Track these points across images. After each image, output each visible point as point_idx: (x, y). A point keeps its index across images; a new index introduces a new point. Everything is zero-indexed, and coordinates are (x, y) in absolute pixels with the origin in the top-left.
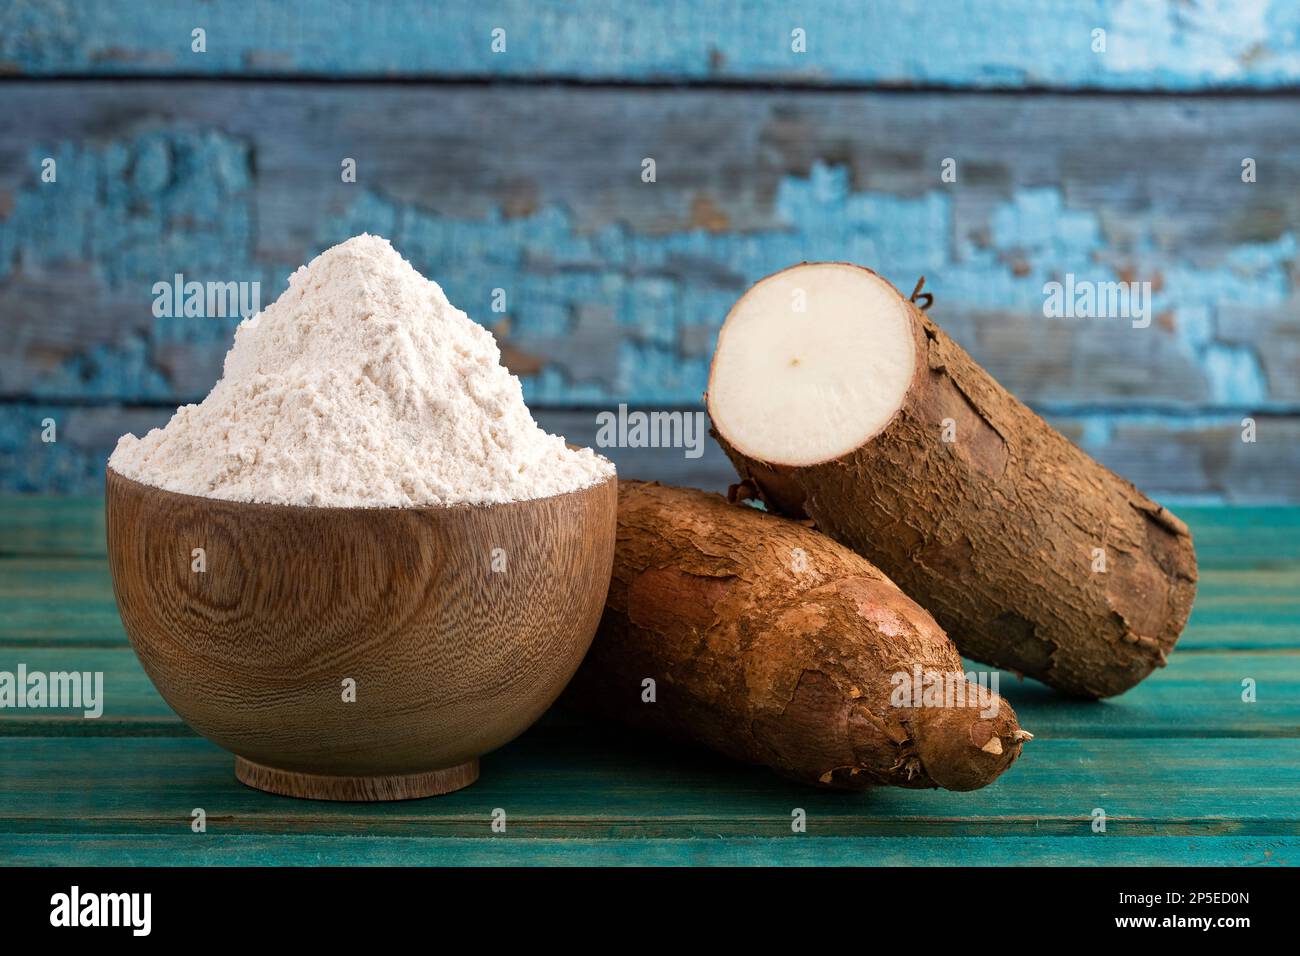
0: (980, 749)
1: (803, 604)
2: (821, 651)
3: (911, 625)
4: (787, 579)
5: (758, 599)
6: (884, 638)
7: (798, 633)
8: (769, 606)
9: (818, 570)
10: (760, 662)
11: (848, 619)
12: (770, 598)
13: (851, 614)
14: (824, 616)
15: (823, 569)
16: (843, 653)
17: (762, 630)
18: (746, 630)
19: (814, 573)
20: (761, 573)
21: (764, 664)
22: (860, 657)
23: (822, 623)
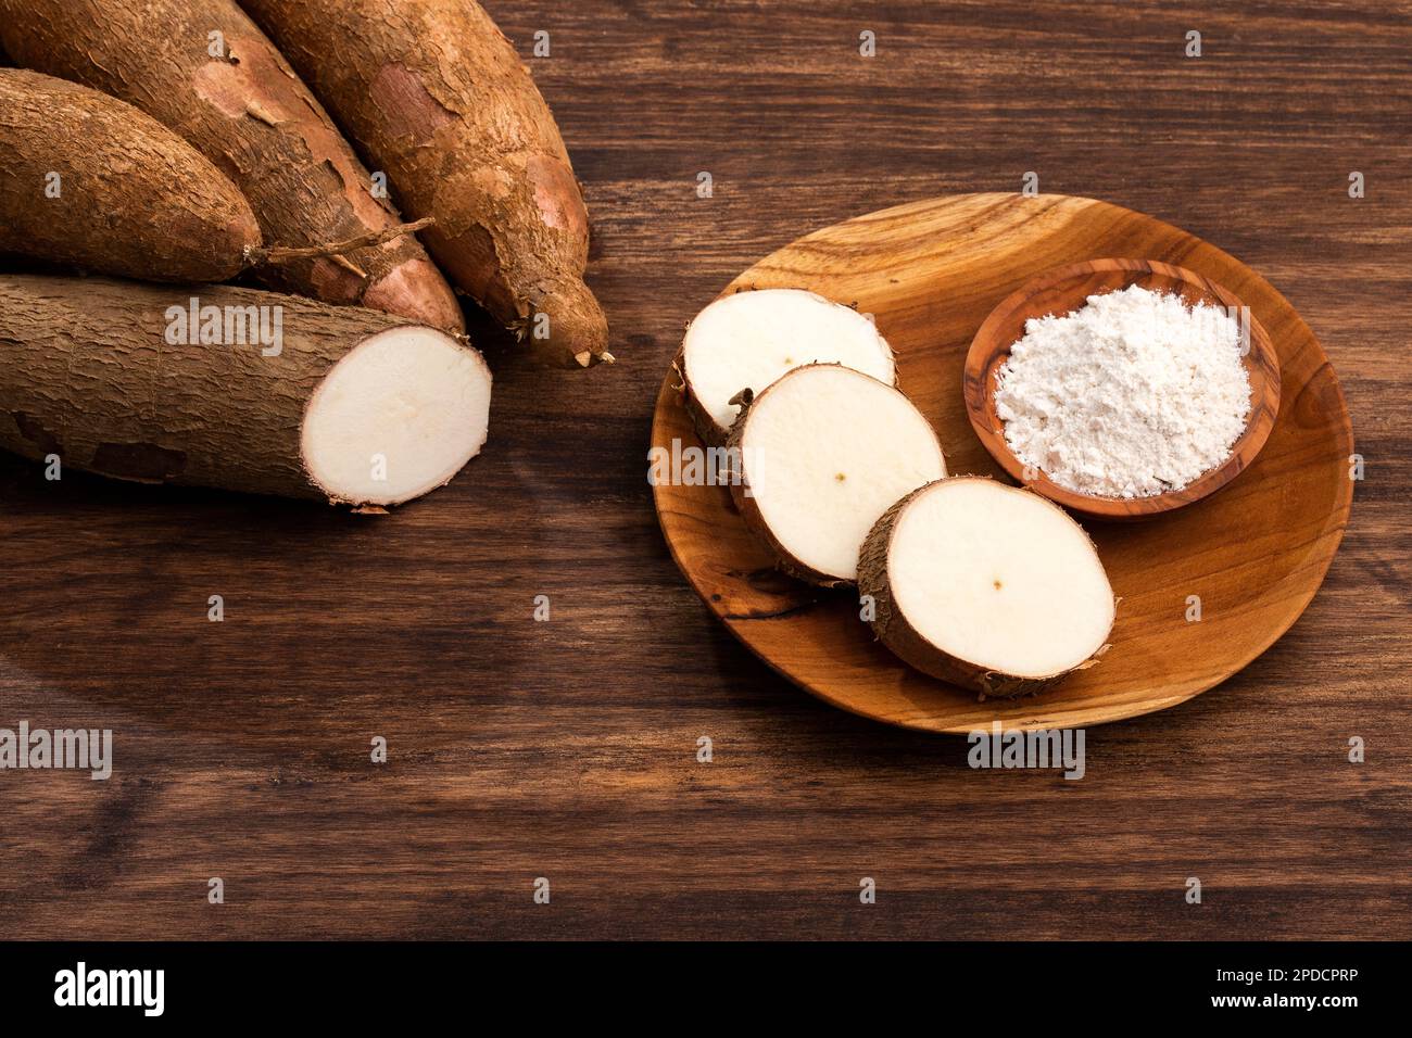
0: (574, 356)
1: (499, 167)
2: (495, 216)
3: (566, 219)
4: (495, 136)
5: (468, 144)
6: (544, 226)
7: (485, 191)
8: (473, 153)
9: (519, 136)
10: (449, 196)
11: (524, 199)
12: (477, 147)
13: (528, 196)
14: (509, 188)
15: (523, 137)
16: (511, 226)
17: (461, 170)
18: (449, 164)
19: (515, 138)
20: (478, 123)
21: (452, 198)
22: (520, 235)
23: (505, 193)
